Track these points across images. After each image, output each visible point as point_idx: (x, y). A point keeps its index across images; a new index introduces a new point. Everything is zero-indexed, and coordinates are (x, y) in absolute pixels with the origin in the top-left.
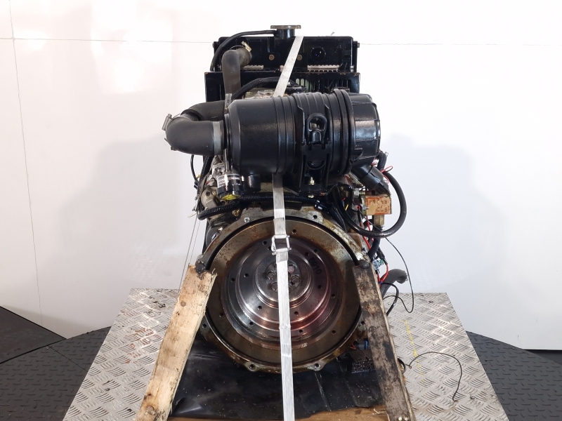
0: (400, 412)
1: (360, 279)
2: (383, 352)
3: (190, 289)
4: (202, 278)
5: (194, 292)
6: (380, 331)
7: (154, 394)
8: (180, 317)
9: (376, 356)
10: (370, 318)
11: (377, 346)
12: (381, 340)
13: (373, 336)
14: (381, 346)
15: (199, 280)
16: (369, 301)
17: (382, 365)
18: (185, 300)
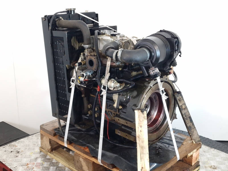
0: (197, 138)
1: (178, 98)
2: (189, 120)
3: (141, 120)
4: (143, 114)
5: (143, 120)
6: (187, 114)
7: (144, 167)
8: (142, 132)
9: (187, 123)
10: (184, 110)
11: (187, 119)
12: (188, 116)
13: (185, 116)
14: (188, 119)
15: (143, 115)
16: (182, 105)
17: (190, 125)
18: (141, 125)
